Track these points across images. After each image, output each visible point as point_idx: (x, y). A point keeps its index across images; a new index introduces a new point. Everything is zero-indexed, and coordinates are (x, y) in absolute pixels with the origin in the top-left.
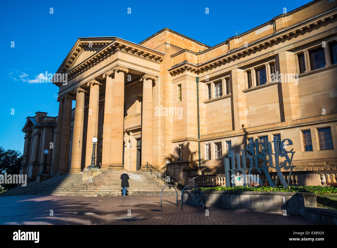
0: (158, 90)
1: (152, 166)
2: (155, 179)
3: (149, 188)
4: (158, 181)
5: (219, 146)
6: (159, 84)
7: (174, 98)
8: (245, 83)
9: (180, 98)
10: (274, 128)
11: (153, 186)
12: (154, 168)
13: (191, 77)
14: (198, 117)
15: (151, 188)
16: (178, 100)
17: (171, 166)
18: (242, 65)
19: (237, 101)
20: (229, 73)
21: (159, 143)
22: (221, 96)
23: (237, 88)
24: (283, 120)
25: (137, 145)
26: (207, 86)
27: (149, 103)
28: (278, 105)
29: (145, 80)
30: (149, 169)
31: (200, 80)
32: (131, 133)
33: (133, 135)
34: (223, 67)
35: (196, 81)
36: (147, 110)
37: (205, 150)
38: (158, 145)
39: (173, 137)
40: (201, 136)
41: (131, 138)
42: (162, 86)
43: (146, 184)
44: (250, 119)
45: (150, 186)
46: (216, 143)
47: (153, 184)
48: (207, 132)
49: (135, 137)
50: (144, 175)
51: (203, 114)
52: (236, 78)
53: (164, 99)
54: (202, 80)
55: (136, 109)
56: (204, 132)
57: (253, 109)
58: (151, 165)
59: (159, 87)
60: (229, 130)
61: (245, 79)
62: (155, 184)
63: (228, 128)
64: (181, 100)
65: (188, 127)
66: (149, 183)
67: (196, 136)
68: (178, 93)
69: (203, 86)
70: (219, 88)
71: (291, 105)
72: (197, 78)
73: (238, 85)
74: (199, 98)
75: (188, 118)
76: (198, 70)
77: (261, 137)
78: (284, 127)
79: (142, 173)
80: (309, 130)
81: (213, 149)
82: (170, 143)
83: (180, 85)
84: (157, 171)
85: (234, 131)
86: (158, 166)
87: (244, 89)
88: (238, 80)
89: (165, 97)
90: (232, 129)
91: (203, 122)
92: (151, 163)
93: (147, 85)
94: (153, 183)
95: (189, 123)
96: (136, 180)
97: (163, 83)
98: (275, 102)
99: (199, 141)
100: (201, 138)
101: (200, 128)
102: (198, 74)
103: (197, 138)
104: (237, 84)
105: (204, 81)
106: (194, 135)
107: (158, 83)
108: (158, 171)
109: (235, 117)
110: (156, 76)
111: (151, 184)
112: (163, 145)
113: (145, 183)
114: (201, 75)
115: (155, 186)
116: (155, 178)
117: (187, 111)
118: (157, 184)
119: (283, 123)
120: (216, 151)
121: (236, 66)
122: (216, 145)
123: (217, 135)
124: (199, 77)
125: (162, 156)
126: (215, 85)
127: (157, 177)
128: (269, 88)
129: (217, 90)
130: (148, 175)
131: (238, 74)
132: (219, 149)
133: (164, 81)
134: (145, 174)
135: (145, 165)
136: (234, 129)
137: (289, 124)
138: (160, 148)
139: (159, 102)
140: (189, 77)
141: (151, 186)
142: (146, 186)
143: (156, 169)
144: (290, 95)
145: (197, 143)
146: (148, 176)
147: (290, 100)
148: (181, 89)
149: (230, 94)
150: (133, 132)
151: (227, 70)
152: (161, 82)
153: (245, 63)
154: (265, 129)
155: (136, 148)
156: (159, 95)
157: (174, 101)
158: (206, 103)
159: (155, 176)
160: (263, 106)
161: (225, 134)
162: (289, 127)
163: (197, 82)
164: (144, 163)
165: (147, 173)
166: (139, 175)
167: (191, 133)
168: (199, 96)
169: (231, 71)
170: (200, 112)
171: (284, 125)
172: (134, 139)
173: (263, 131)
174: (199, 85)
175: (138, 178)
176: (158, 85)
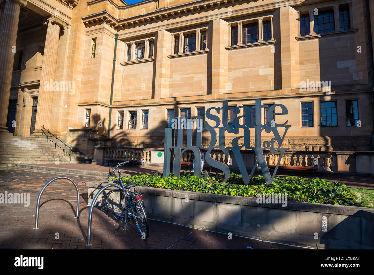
0: (67, 41)
1: (48, 132)
2: (52, 148)
3: (40, 159)
4: (55, 150)
5: (134, 114)
6: (69, 33)
7: (86, 54)
8: (172, 48)
9: (93, 54)
10: (199, 100)
11: (46, 157)
12: (51, 134)
13: (110, 31)
14: (113, 80)
15: (43, 160)
16: (91, 56)
17: (74, 133)
18: (171, 27)
19: (161, 66)
20: (155, 34)
21: (62, 104)
22: (141, 60)
23: (162, 52)
24: (209, 92)
25: (32, 104)
26: (127, 47)
27: (52, 53)
28: (206, 77)
29: (50, 24)
30: (45, 135)
31: (119, 38)
32: (26, 89)
33: (28, 93)
34: (148, 26)
35: (114, 38)
36: (50, 61)
37: (117, 118)
38: (60, 106)
39: (80, 100)
40: (113, 102)
41: (26, 96)
42: (72, 36)
43: (38, 154)
44: (172, 88)
45: (42, 157)
46: (130, 111)
47: (47, 154)
48: (121, 98)
49: (31, 94)
50: (36, 142)
51: (118, 77)
52: (162, 40)
53: (73, 52)
54: (122, 38)
55: (36, 60)
56: (118, 97)
57: (177, 77)
58: (48, 130)
59: (69, 37)
60: (147, 98)
61: (172, 43)
62: (50, 155)
63: (146, 96)
64: (94, 57)
65: (100, 89)
66: (41, 152)
67: (107, 101)
68: (91, 48)
69: (122, 46)
70: (140, 51)
71: (220, 77)
72: (116, 35)
73: (164, 49)
74: (116, 58)
75: (100, 78)
76: (118, 25)
77: (183, 109)
78: (210, 100)
79: (34, 139)
80: (235, 105)
81: (126, 117)
82: (76, 106)
83: (95, 40)
84: (55, 138)
85: (153, 100)
86: (57, 132)
87: (169, 54)
88: (164, 43)
89: (75, 50)
90: (151, 97)
91: (118, 87)
92: (48, 127)
93: (53, 31)
94: (47, 152)
95: (101, 85)
96: (24, 148)
97: (73, 33)
98: (202, 73)
99: (111, 107)
100: (113, 104)
101: (114, 92)
102: (118, 31)
103: (109, 104)
104: (162, 47)
105: (123, 40)
106: (106, 100)
107: (68, 31)
108: (57, 138)
109: (156, 84)
110: (66, 23)
111: (44, 154)
112: (66, 107)
113: (35, 152)
114: (121, 32)
115: (49, 157)
116: (51, 145)
117: (100, 70)
118: (52, 155)
119: (210, 96)
120: (129, 120)
121: (164, 28)
122: (130, 114)
123: (133, 102)
124: (119, 34)
125: (63, 120)
126: (136, 48)
127: (54, 146)
128: (197, 57)
129: (138, 53)
130: (42, 141)
131: (164, 36)
132: (133, 118)
133: (76, 31)
134: (38, 140)
135: (40, 130)
136: (153, 97)
137: (215, 98)
138: (61, 111)
139: (66, 55)
140: (107, 31)
141: (45, 157)
142: (36, 157)
143: (54, 135)
144: (220, 66)
145: (108, 109)
146: (42, 144)
147: (219, 72)
148: (95, 44)
149: (153, 58)
150: (29, 88)
151: (153, 30)
152: (72, 31)
153: (175, 25)
154: (189, 101)
155: (32, 108)
156: (68, 47)
157: (85, 56)
158: (124, 65)
159: (51, 144)
160: (188, 76)
161: (142, 102)
162: (215, 101)
163: (116, 39)
164: (38, 126)
165: (41, 139)
166: (29, 142)
167: (103, 96)
168: (116, 56)
169: (157, 32)
170: (115, 75)
171: (210, 98)
172: (30, 97)
173: (186, 102)
174: (118, 43)
175: (26, 146)
176: (67, 34)
